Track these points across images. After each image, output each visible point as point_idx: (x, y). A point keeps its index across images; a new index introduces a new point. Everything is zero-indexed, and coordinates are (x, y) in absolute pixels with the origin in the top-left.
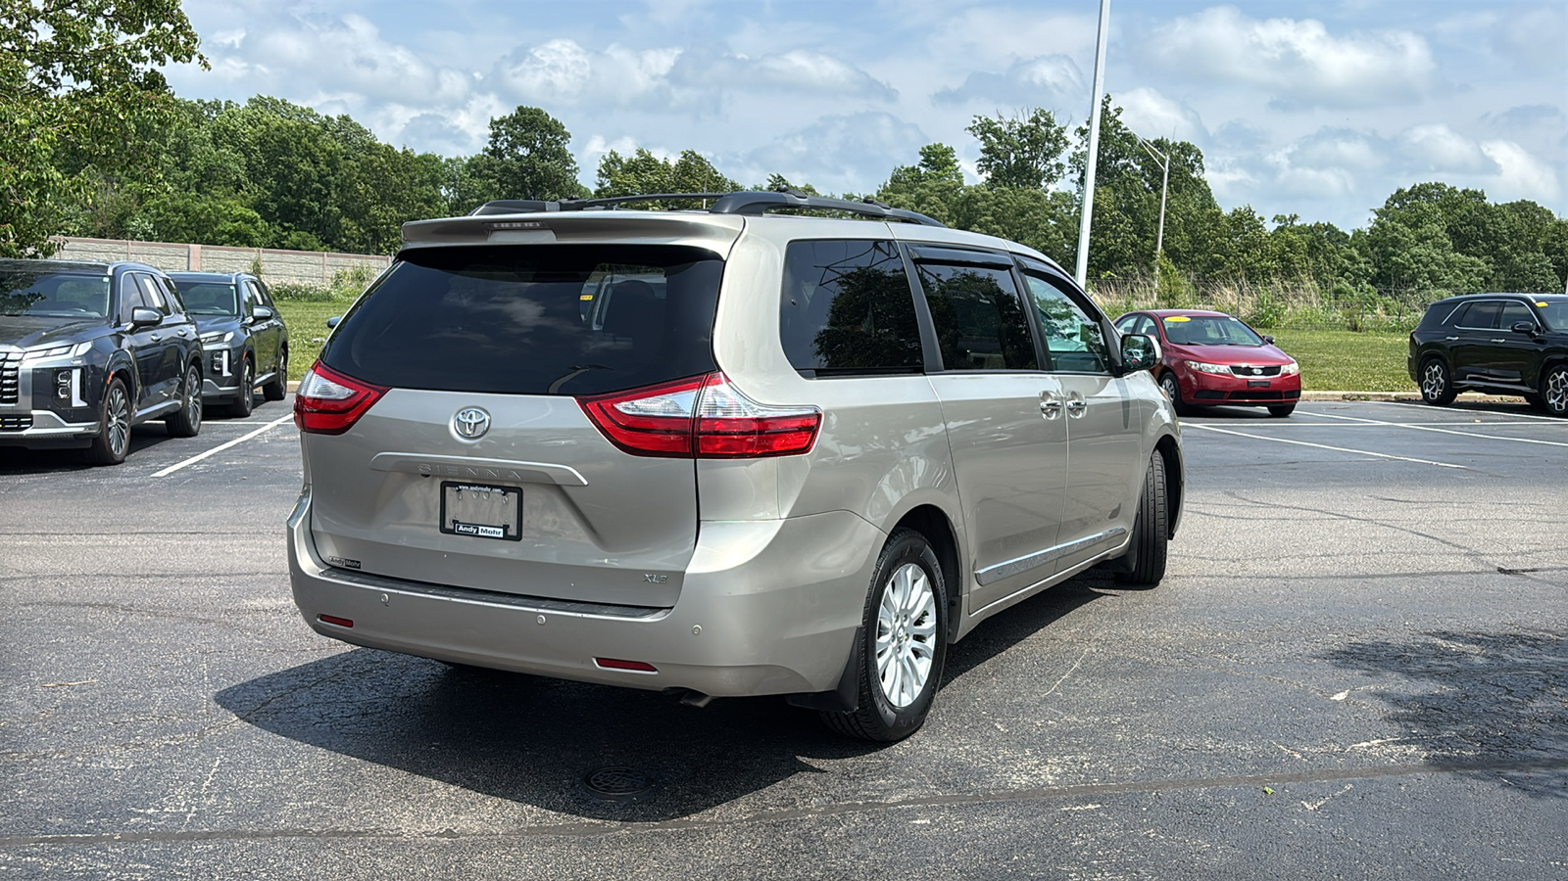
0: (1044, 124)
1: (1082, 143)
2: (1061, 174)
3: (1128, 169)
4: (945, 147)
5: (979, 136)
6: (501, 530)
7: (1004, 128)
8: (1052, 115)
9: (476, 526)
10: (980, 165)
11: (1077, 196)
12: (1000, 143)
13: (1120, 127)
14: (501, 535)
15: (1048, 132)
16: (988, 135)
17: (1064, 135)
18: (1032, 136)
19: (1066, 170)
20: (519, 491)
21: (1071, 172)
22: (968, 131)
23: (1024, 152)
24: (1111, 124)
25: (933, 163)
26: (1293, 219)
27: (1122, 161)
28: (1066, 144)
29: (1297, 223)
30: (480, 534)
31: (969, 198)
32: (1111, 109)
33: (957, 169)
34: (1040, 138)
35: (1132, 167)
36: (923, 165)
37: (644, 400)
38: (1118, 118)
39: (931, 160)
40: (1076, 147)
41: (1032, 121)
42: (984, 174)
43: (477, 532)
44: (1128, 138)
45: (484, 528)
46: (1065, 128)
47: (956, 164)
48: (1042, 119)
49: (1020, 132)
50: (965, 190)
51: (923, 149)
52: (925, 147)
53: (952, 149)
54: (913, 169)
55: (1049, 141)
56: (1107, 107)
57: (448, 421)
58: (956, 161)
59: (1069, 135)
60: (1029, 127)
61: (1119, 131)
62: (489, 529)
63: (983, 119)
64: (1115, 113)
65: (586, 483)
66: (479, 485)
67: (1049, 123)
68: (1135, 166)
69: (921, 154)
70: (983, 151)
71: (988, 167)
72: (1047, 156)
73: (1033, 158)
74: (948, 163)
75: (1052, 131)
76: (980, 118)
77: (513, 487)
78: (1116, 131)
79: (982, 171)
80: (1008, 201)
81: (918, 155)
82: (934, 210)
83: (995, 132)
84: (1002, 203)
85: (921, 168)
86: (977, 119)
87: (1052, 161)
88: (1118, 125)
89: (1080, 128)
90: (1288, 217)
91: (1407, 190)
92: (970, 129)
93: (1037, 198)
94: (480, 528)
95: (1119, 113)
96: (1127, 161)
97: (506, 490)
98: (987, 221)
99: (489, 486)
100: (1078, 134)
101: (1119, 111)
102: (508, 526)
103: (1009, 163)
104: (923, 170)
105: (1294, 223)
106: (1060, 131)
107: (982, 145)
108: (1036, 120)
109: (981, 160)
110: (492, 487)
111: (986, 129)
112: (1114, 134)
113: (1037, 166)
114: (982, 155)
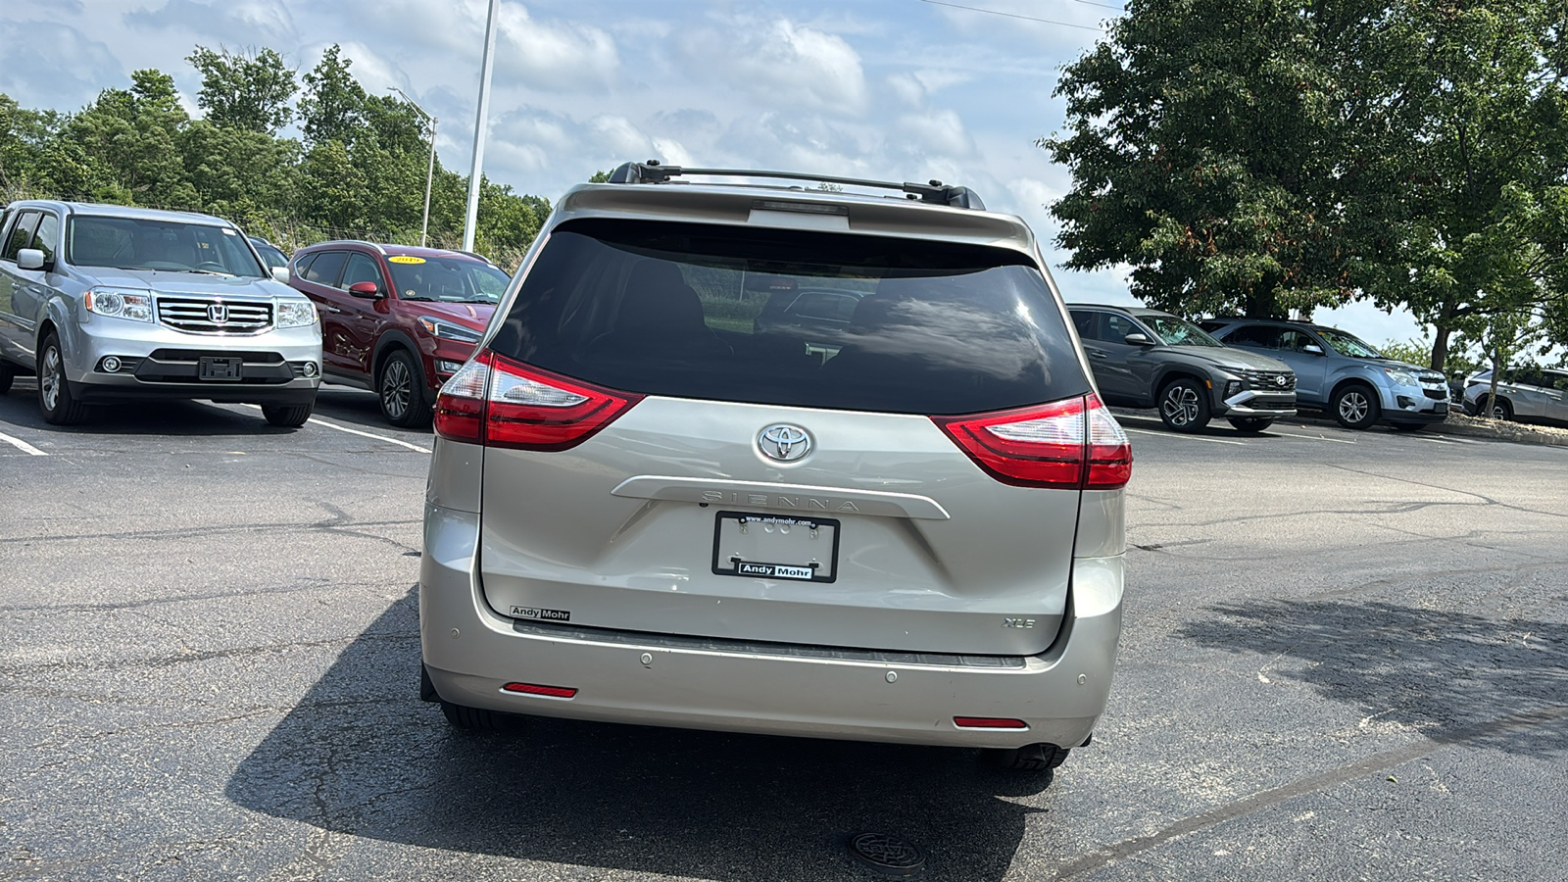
0: (272, 66)
1: (310, 90)
2: (289, 119)
3: (356, 122)
4: (162, 74)
5: (201, 68)
6: (810, 570)
7: (229, 64)
8: (280, 56)
9: (771, 566)
10: (202, 99)
11: (304, 144)
12: (224, 79)
13: (349, 80)
14: (809, 576)
15: (276, 74)
16: (210, 68)
17: (293, 80)
18: (258, 75)
19: (295, 116)
20: (836, 524)
21: (300, 118)
22: (188, 61)
23: (250, 91)
24: (340, 76)
25: (147, 90)
26: (507, 190)
27: (349, 114)
28: (295, 89)
29: (510, 194)
30: (777, 574)
31: (197, 132)
32: (339, 60)
33: (176, 100)
34: (266, 78)
35: (360, 121)
36: (136, 90)
37: (1016, 424)
38: (346, 70)
39: (145, 87)
40: (304, 93)
41: (259, 59)
42: (206, 109)
43: (773, 572)
44: (356, 89)
45: (783, 568)
46: (294, 72)
47: (175, 94)
48: (270, 60)
49: (245, 70)
50: (192, 124)
51: (136, 72)
52: (138, 71)
53: (170, 78)
54: (125, 93)
55: (277, 83)
56: (336, 58)
57: (751, 441)
58: (174, 92)
59: (297, 79)
60: (255, 66)
61: (348, 83)
62: (790, 569)
63: (205, 50)
64: (344, 65)
65: (949, 517)
66: (778, 517)
67: (277, 65)
68: (363, 121)
69: (134, 78)
70: (206, 84)
71: (212, 102)
72: (275, 98)
73: (259, 100)
74: (165, 92)
75: (280, 73)
76: (202, 49)
77: (825, 519)
78: (345, 83)
79: (204, 105)
80: (234, 141)
81: (131, 79)
82: (158, 141)
83: (218, 66)
84: (228, 143)
85: (134, 93)
86: (199, 50)
87: (280, 105)
88: (346, 77)
89: (308, 75)
90: (503, 187)
91: (605, 174)
92: (191, 59)
93: (262, 141)
94: (777, 568)
95: (347, 66)
96: (356, 114)
97: (817, 522)
98: (216, 161)
99: (792, 518)
100: (306, 81)
101: (348, 62)
102: (817, 566)
103: (234, 101)
104: (136, 96)
105: (508, 194)
106: (288, 75)
107: (203, 77)
108: (264, 61)
109: (202, 93)
110: (797, 519)
111: (208, 62)
112: (343, 85)
113: (263, 108)
114: (203, 88)
